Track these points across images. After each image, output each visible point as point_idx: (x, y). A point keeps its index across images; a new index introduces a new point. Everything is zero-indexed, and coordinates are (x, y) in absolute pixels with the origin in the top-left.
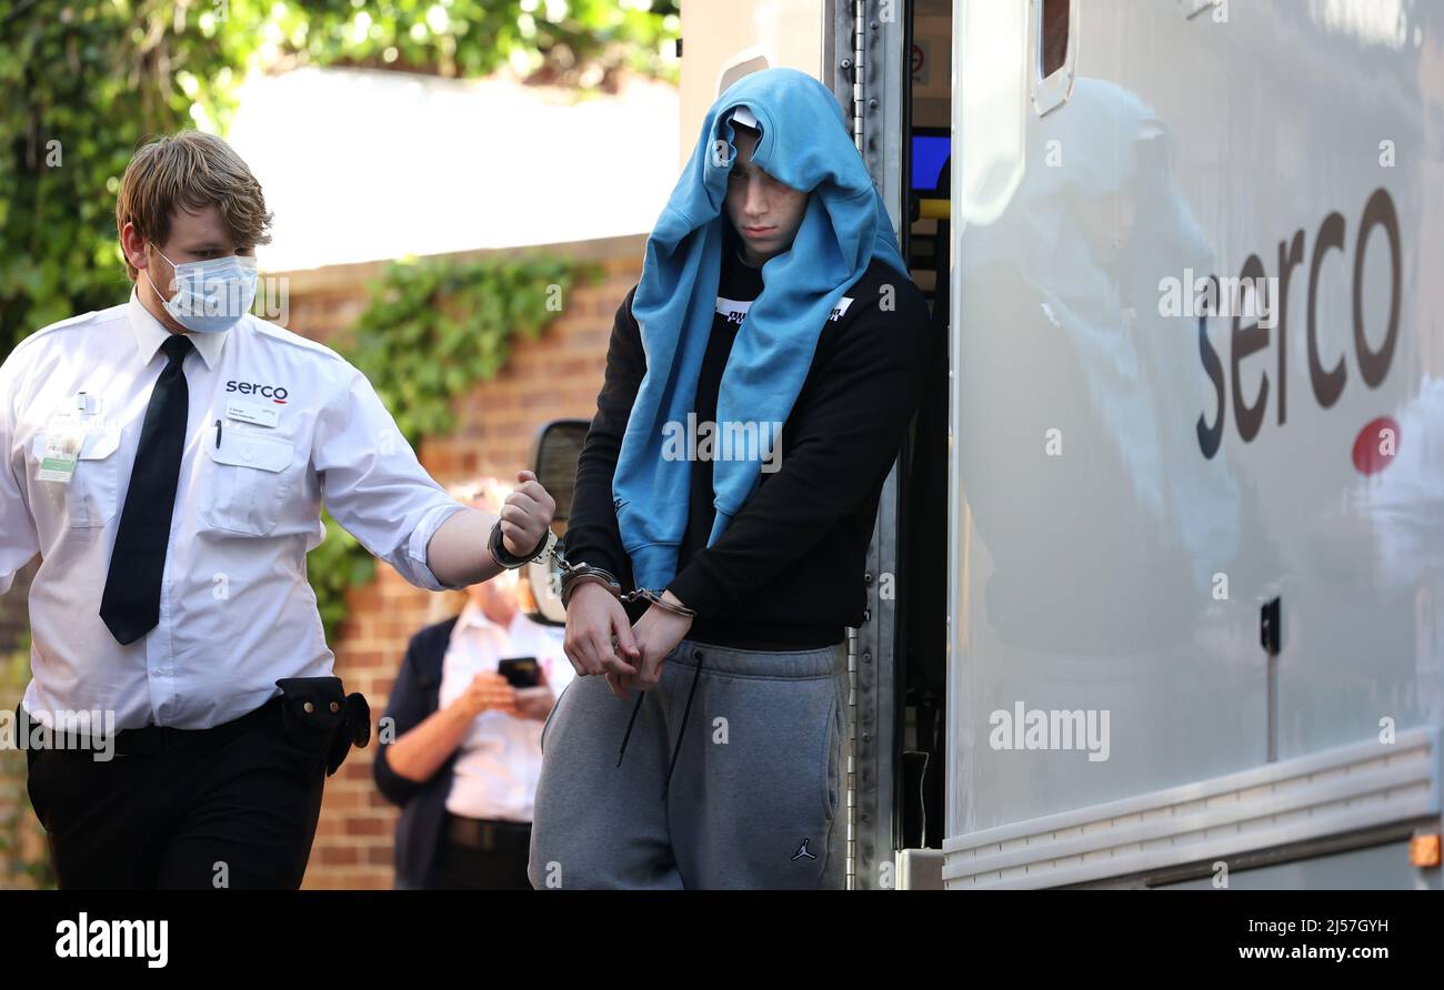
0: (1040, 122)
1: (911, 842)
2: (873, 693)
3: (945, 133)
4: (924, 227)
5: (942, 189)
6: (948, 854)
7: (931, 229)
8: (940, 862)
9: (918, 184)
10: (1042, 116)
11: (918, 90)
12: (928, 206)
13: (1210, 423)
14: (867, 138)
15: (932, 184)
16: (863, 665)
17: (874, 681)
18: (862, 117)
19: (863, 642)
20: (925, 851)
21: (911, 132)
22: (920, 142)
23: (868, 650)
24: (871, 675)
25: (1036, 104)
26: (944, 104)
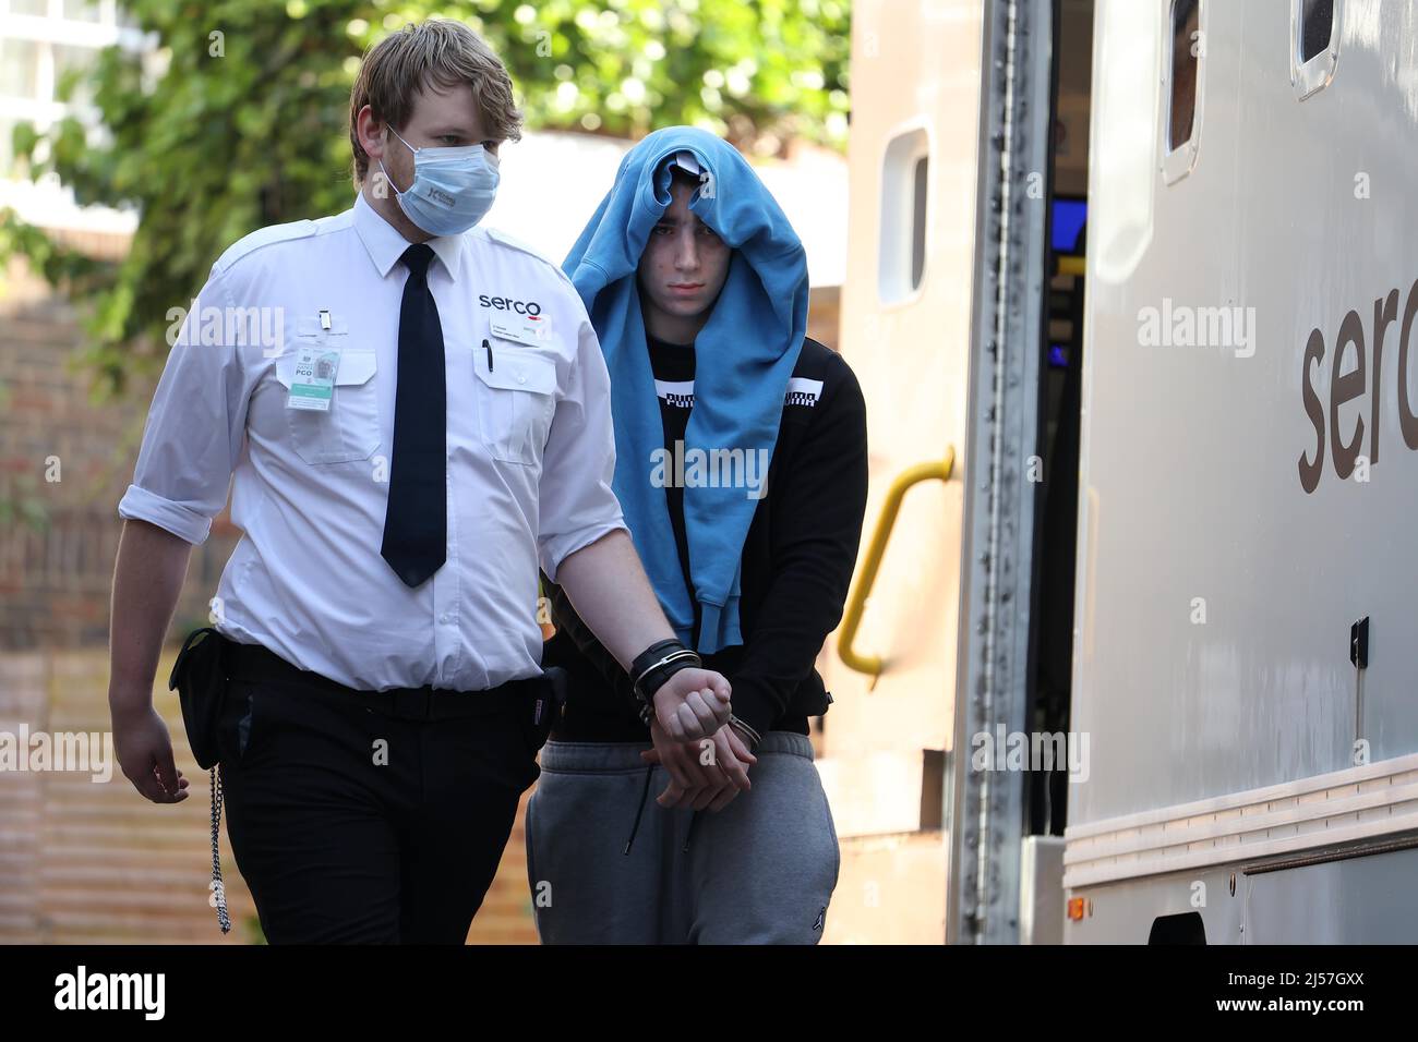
0: (1169, 189)
1: (1037, 830)
2: (1007, 697)
3: (1082, 199)
4: (1063, 282)
5: (1079, 248)
6: (1071, 842)
7: (1068, 284)
8: (1062, 849)
9: (1058, 244)
10: (1170, 185)
11: (1060, 161)
12: (1067, 264)
13: (1311, 461)
14: (1015, 201)
15: (1070, 244)
16: (999, 672)
17: (1009, 685)
18: (1011, 183)
19: (1000, 652)
20: (1049, 839)
21: (1053, 197)
22: (1060, 207)
23: (1003, 659)
24: (1005, 681)
25: (1164, 173)
26: (1082, 174)
